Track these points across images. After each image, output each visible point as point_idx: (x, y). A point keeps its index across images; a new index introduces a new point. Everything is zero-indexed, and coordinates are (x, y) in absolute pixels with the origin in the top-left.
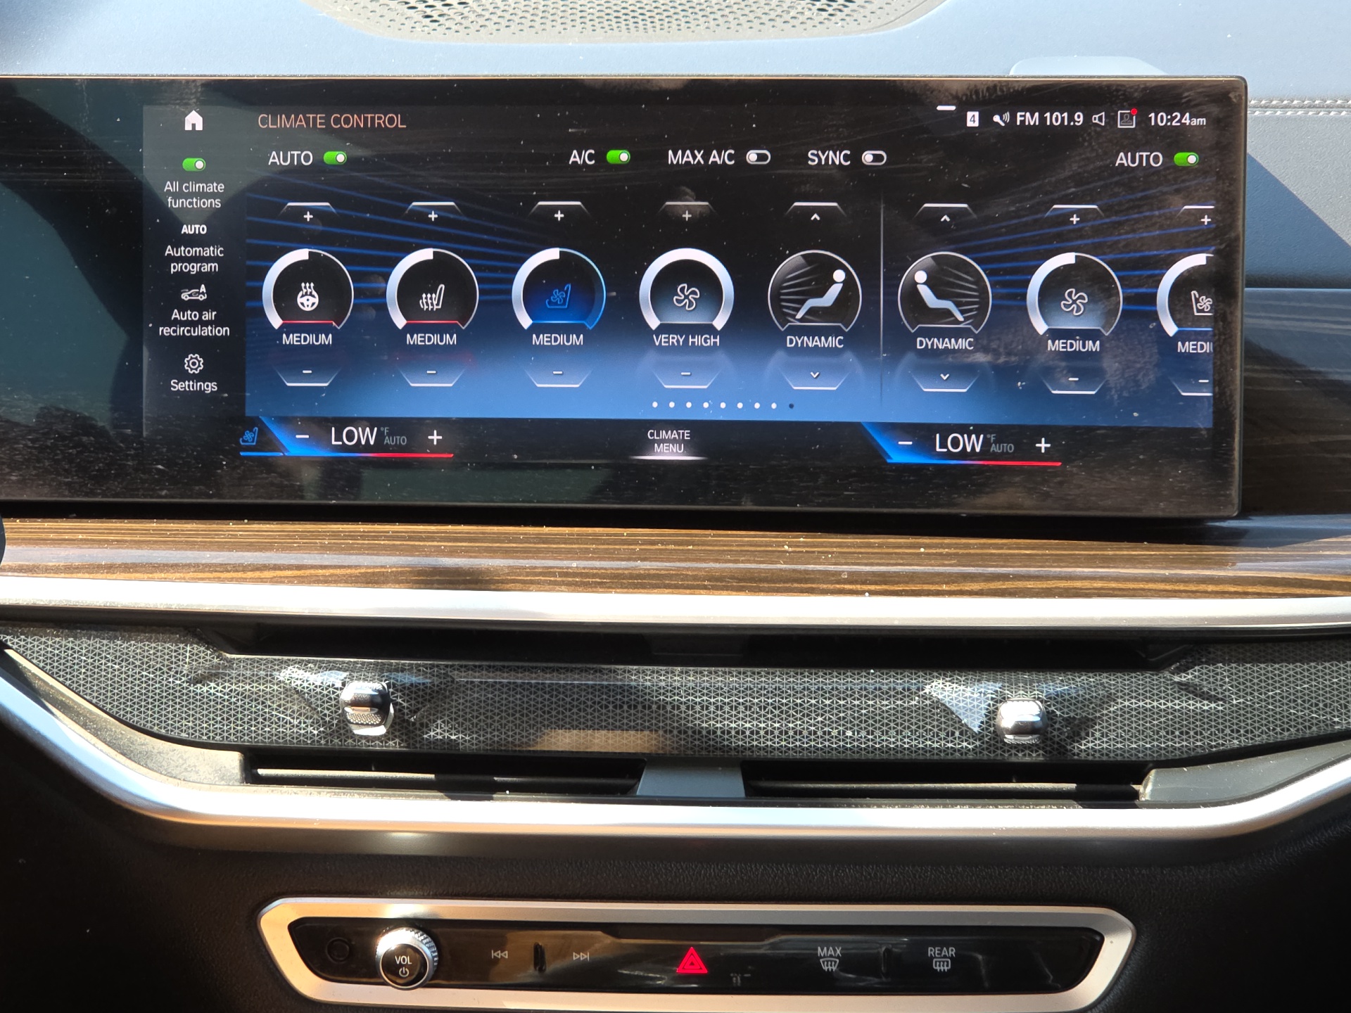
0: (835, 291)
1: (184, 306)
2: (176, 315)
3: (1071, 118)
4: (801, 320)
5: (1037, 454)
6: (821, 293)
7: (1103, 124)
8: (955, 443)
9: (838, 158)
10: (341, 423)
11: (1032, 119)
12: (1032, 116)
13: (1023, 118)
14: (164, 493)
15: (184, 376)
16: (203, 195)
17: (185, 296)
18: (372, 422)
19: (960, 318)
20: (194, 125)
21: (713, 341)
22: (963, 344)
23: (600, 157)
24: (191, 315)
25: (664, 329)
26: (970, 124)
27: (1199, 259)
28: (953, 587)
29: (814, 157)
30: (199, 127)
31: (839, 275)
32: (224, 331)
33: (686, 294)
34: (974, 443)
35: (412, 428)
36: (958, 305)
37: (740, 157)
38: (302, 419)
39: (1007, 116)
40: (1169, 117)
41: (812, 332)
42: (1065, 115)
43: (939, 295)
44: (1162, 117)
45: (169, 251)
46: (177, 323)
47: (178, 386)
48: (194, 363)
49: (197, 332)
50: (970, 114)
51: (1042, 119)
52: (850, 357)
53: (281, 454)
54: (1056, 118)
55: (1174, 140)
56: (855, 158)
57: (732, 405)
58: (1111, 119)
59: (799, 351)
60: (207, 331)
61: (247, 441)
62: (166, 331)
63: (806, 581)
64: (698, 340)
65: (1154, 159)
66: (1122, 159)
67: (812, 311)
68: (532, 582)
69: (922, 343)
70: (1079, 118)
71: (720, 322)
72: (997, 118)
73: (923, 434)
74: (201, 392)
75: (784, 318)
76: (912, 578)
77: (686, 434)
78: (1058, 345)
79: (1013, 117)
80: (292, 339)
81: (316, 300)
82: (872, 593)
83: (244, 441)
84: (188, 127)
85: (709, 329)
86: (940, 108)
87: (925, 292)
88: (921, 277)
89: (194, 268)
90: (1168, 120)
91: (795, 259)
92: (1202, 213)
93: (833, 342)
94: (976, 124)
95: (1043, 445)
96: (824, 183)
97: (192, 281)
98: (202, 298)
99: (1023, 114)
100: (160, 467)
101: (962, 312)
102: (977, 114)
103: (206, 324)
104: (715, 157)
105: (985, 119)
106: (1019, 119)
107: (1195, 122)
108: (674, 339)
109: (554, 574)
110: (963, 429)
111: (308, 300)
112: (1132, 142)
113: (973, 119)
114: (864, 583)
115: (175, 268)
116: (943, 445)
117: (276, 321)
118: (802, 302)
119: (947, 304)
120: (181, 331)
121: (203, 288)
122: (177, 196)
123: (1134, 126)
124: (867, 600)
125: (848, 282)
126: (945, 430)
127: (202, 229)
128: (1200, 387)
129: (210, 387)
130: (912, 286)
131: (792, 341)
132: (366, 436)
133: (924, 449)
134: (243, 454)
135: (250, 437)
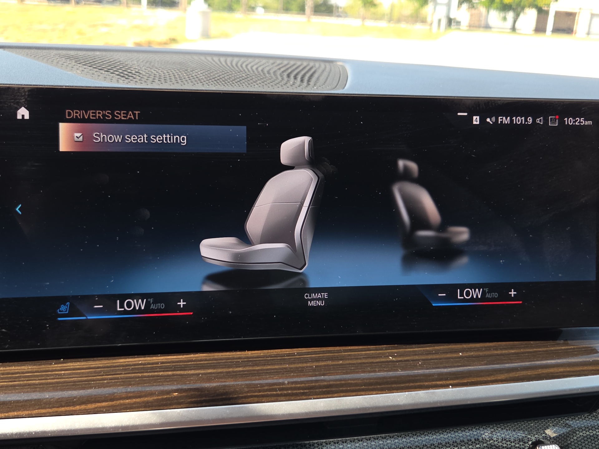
3: (526, 120)
5: (509, 298)
7: (542, 124)
8: (468, 294)
10: (123, 297)
11: (506, 121)
12: (506, 119)
13: (502, 120)
14: (7, 346)
18: (142, 296)
20: (23, 116)
26: (475, 123)
28: (492, 378)
30: (27, 117)
34: (477, 293)
35: (168, 298)
38: (99, 296)
39: (494, 119)
40: (574, 120)
42: (523, 118)
44: (571, 120)
50: (475, 118)
51: (512, 121)
53: (84, 318)
54: (518, 120)
58: (546, 121)
61: (62, 311)
63: (416, 381)
68: (263, 396)
70: (530, 120)
72: (488, 120)
76: (469, 374)
77: (326, 295)
79: (497, 120)
83: (60, 311)
84: (19, 117)
86: (459, 114)
90: (574, 122)
94: (478, 123)
95: (513, 293)
99: (502, 117)
100: (4, 330)
102: (478, 117)
105: (482, 120)
106: (500, 120)
107: (587, 123)
109: (275, 390)
110: (474, 286)
113: (476, 120)
114: (446, 379)
116: (462, 295)
123: (557, 125)
126: (462, 287)
132: (140, 304)
133: (452, 296)
134: (59, 319)
135: (64, 308)
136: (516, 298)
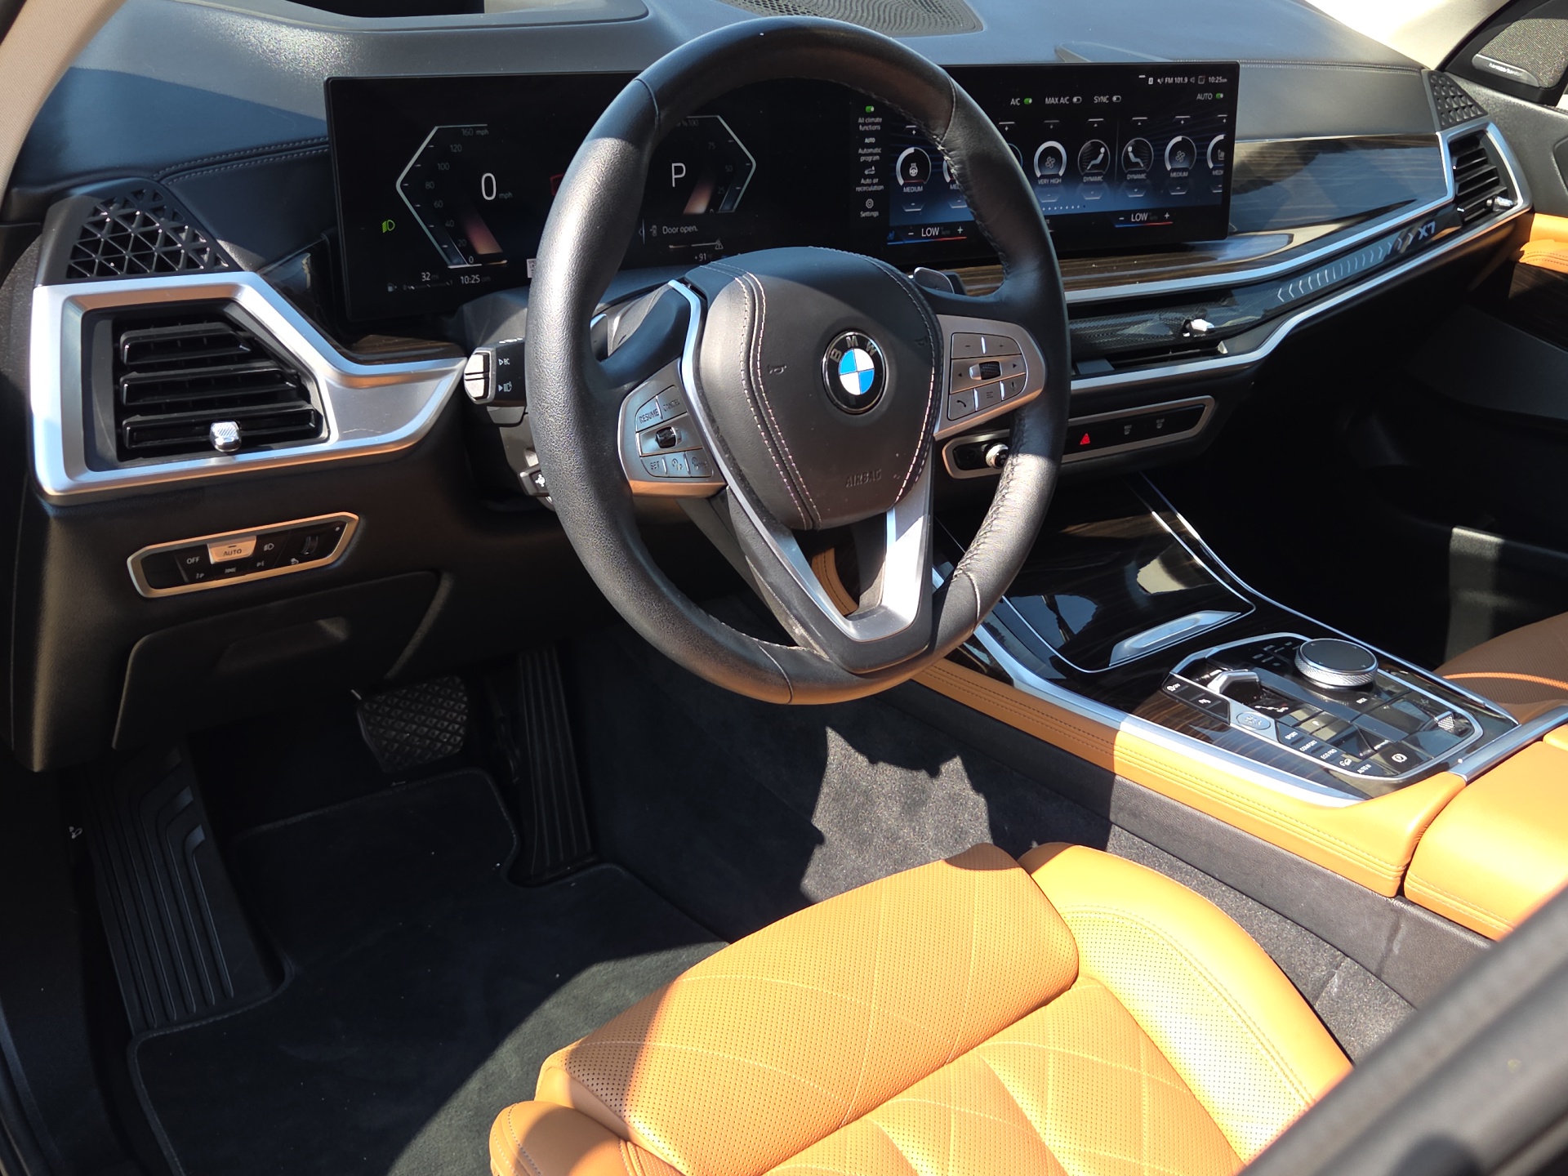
0: (1101, 156)
1: (866, 177)
2: (863, 181)
3: (1184, 80)
4: (1090, 170)
5: (1164, 220)
6: (1096, 158)
7: (1194, 81)
8: (1138, 217)
9: (1104, 99)
10: (925, 227)
11: (1169, 80)
15: (866, 210)
16: (873, 124)
17: (866, 172)
18: (937, 225)
19: (1142, 165)
21: (1059, 181)
22: (1143, 176)
23: (1021, 101)
24: (868, 181)
25: (1042, 177)
26: (1150, 83)
27: (1221, 137)
28: (1158, 277)
29: (1097, 99)
31: (1102, 150)
32: (881, 187)
33: (1050, 161)
34: (1144, 217)
35: (950, 227)
36: (1142, 160)
37: (1070, 100)
39: (1162, 79)
40: (1215, 78)
41: (1093, 175)
42: (1181, 78)
43: (1136, 156)
44: (1213, 78)
45: (860, 151)
46: (864, 185)
47: (863, 215)
48: (870, 203)
49: (871, 189)
50: (1150, 79)
51: (1174, 80)
52: (1105, 185)
53: (902, 243)
54: (1179, 80)
55: (1216, 88)
56: (1110, 99)
57: (1064, 207)
58: (1196, 80)
59: (1089, 183)
60: (875, 188)
62: (859, 189)
64: (1053, 181)
65: (1209, 96)
66: (1199, 97)
67: (1093, 166)
69: (1129, 177)
70: (1186, 80)
71: (1061, 173)
72: (1159, 81)
73: (1127, 214)
74: (872, 216)
75: (1083, 169)
78: (1174, 175)
79: (1164, 79)
80: (907, 190)
81: (917, 171)
82: (1140, 282)
83: (889, 238)
85: (1057, 176)
86: (1140, 76)
87: (1131, 155)
88: (1130, 149)
89: (870, 159)
90: (1215, 80)
91: (1088, 144)
92: (1223, 118)
93: (1099, 178)
94: (1152, 83)
95: (1167, 216)
96: (1100, 110)
97: (868, 165)
98: (873, 173)
99: (1167, 78)
101: (1143, 163)
102: (1152, 78)
103: (873, 185)
104: (1062, 101)
105: (1155, 81)
106: (1166, 80)
107: (1223, 80)
108: (1046, 181)
110: (1142, 211)
111: (913, 172)
112: (1203, 89)
113: (1151, 81)
115: (862, 159)
116: (1134, 218)
117: (901, 182)
118: (1090, 162)
119: (1138, 160)
120: (865, 188)
121: (873, 168)
122: (864, 124)
123: (1204, 82)
124: (1137, 285)
125: (1106, 152)
126: (1135, 212)
127: (872, 140)
128: (1219, 189)
129: (876, 214)
130: (1127, 152)
131: (1086, 179)
132: (935, 231)
133: (1128, 220)
134: (889, 244)
135: (891, 236)
136: (1169, 219)
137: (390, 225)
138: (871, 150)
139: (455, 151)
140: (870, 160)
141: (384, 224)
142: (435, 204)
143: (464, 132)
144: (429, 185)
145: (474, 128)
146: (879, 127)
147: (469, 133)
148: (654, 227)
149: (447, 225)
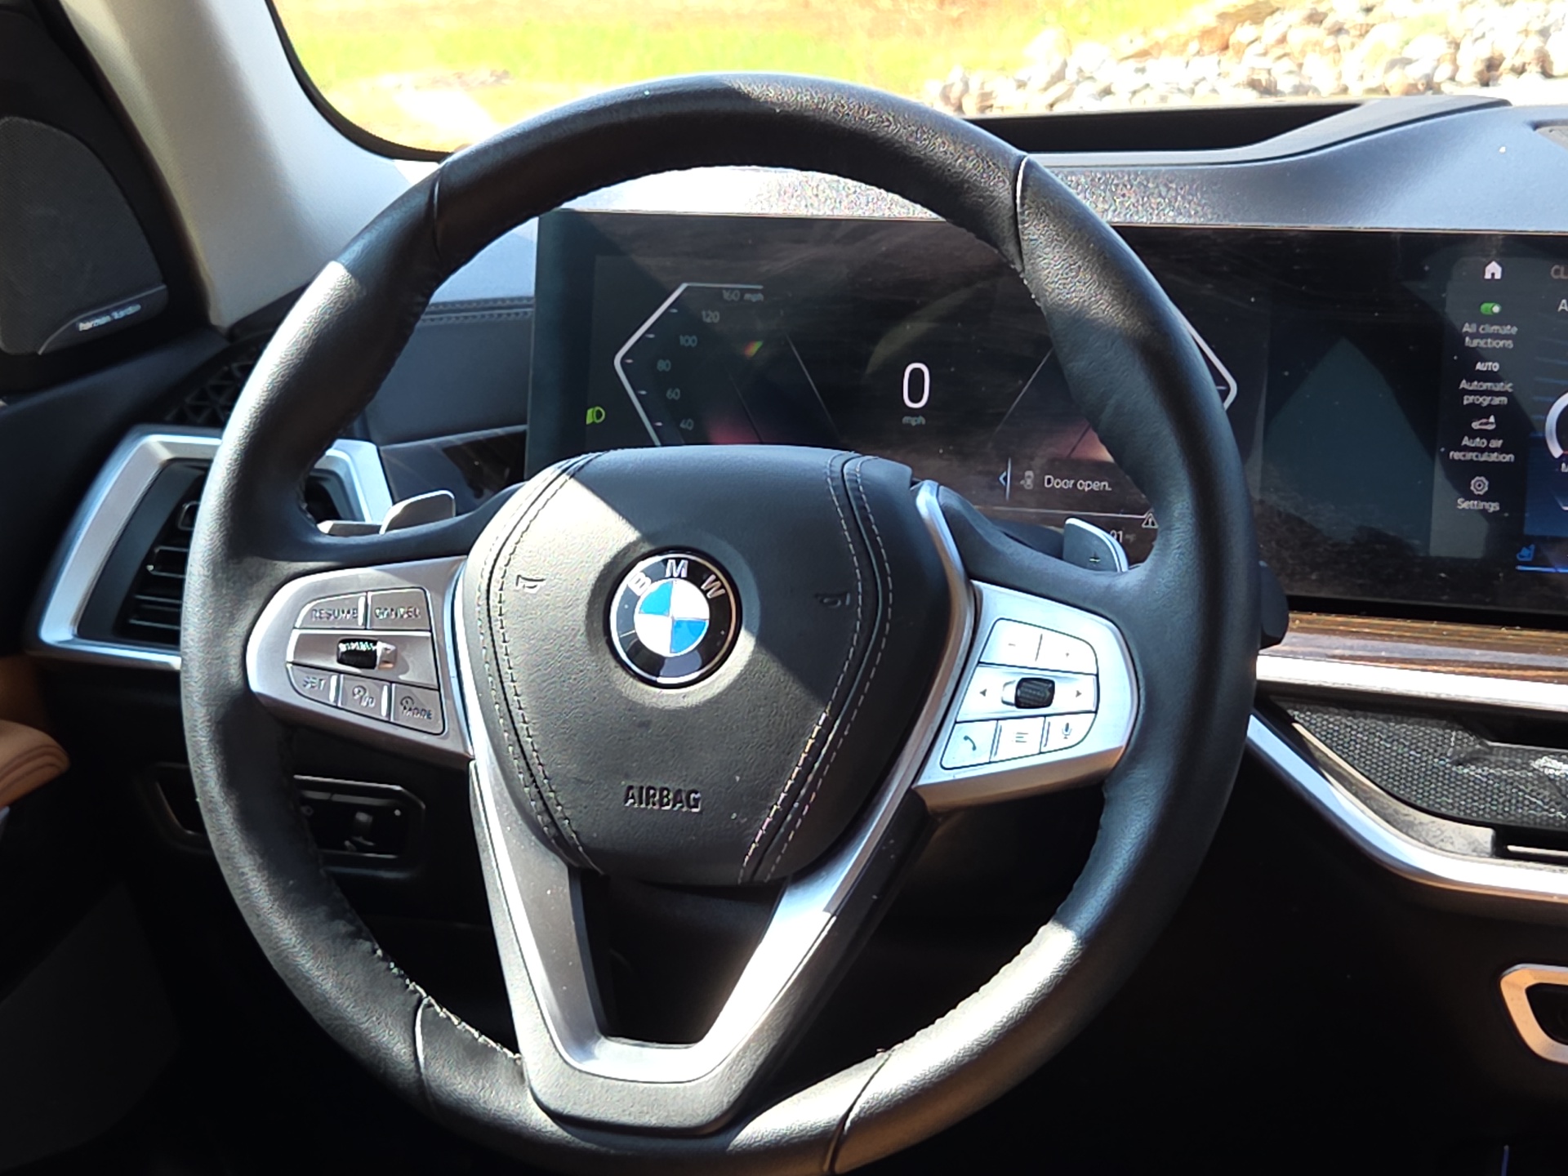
1: (1474, 434)
2: (1466, 441)
14: (1445, 597)
15: (1470, 496)
16: (1497, 336)
17: (1476, 425)
20: (1493, 275)
24: (1479, 442)
30: (1498, 276)
32: (1509, 458)
45: (1464, 384)
46: (1466, 448)
47: (1464, 504)
48: (1479, 485)
49: (1484, 457)
60: (1494, 457)
61: (1524, 557)
62: (1456, 455)
74: (1485, 511)
80: (1566, 467)
83: (1521, 556)
84: (1488, 276)
89: (1485, 401)
97: (1482, 412)
98: (1491, 427)
100: (1443, 575)
103: (1493, 450)
115: (1468, 400)
117: (1556, 451)
120: (1471, 456)
121: (1492, 419)
122: (1473, 336)
127: (1495, 367)
129: (1493, 507)
134: (1519, 567)
135: (1526, 553)
137: (599, 415)
138: (1489, 384)
139: (708, 320)
140: (1485, 404)
141: (590, 412)
142: (669, 393)
143: (726, 295)
144: (663, 365)
145: (743, 292)
146: (1509, 344)
147: (733, 297)
148: (1029, 473)
149: (682, 425)
